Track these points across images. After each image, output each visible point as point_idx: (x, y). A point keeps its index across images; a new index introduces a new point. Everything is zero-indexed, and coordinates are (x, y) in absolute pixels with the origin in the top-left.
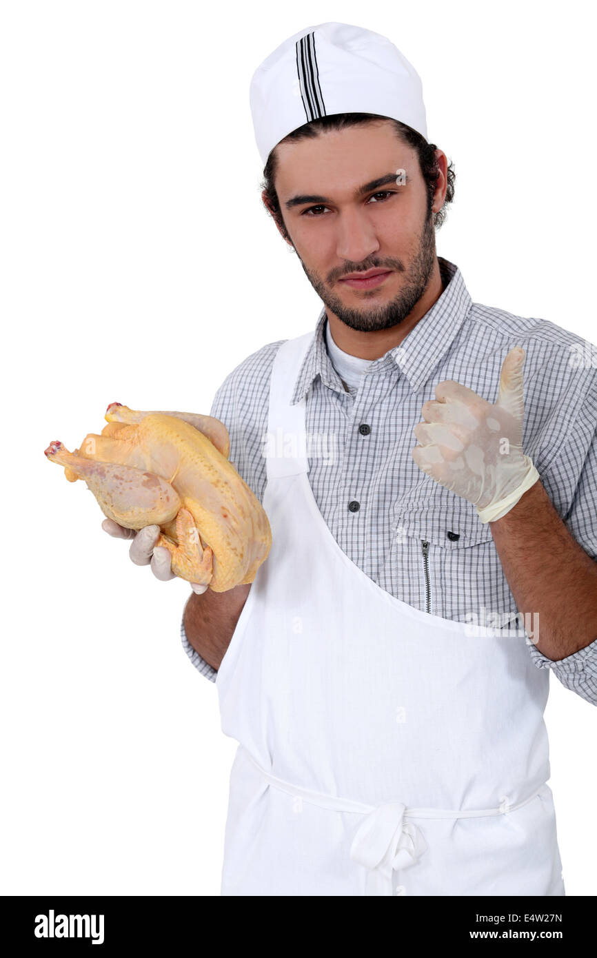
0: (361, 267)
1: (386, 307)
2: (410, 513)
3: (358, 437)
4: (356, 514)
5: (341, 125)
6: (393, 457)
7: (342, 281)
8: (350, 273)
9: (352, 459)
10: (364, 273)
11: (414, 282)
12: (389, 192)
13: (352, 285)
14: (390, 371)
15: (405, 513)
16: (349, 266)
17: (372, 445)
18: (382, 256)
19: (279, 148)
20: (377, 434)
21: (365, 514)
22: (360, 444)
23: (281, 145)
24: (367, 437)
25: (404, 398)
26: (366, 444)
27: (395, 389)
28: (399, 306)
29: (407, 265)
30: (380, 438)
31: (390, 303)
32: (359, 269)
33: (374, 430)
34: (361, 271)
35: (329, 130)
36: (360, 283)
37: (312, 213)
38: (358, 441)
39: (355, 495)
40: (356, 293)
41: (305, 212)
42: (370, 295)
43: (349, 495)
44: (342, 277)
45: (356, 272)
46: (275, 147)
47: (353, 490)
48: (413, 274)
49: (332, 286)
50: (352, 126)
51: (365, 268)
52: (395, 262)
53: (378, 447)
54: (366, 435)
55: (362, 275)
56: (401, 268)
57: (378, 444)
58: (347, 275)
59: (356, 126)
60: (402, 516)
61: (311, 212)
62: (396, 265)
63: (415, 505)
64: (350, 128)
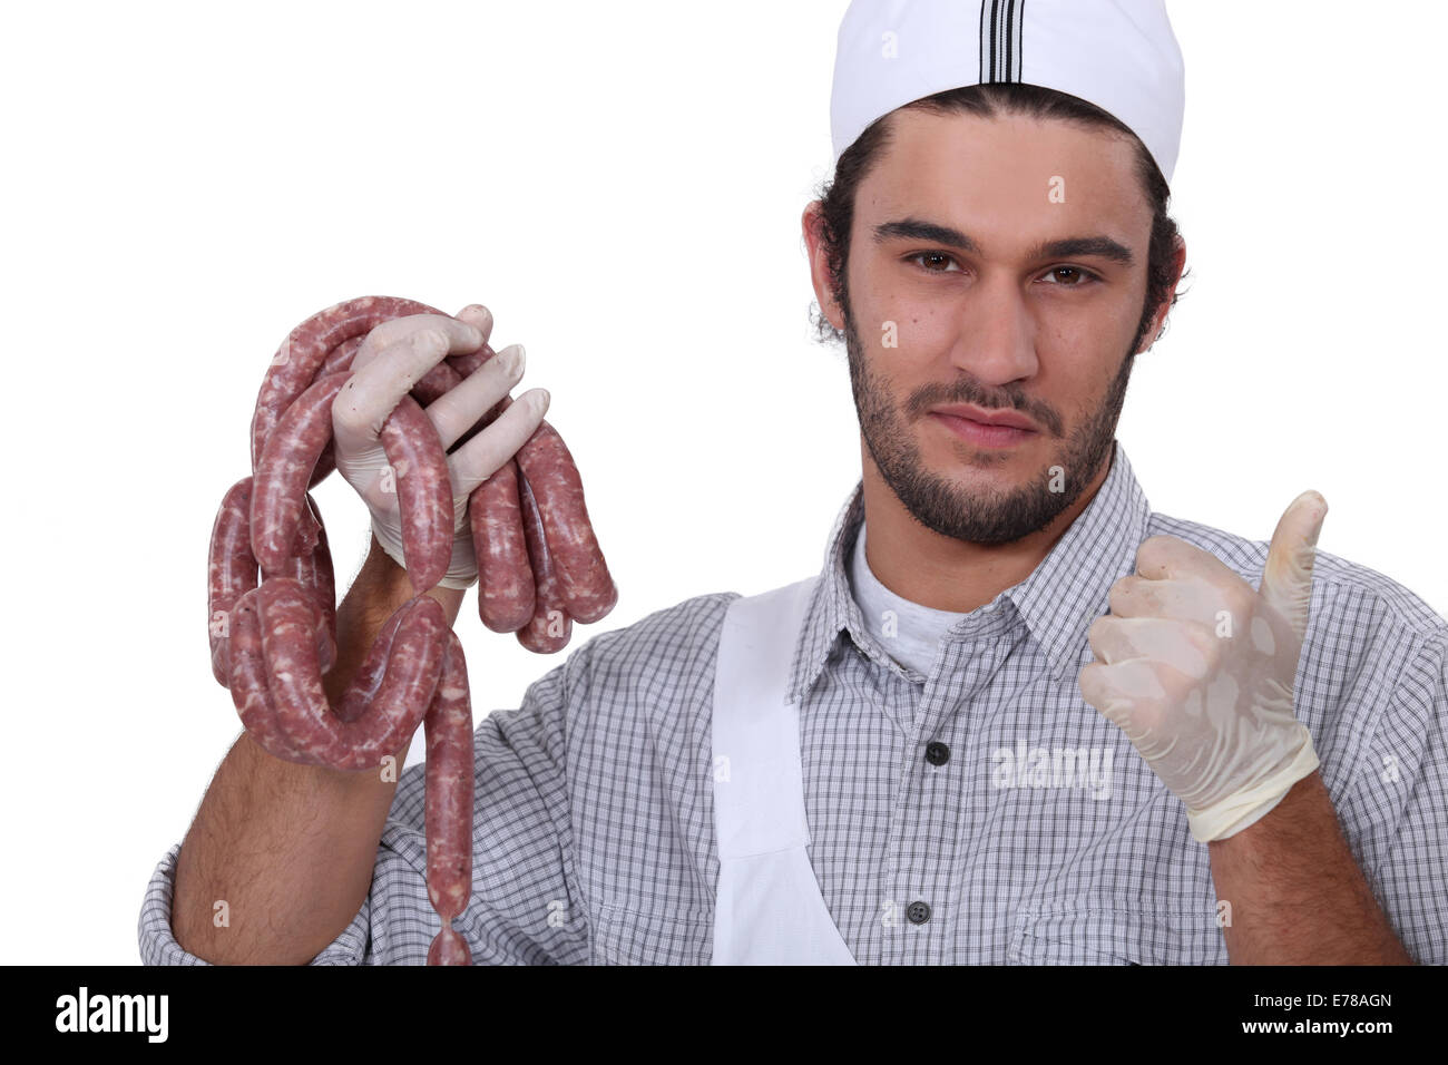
0: (989, 399)
1: (1007, 495)
2: (1048, 924)
3: (923, 769)
4: (923, 928)
5: (1044, 111)
6: (1000, 810)
7: (938, 415)
8: (961, 404)
9: (912, 813)
10: (989, 412)
11: (1070, 466)
12: (1086, 272)
13: (956, 429)
14: (995, 634)
15: (1035, 924)
16: (967, 388)
17: (954, 786)
18: (1032, 394)
19: (900, 116)
20: (963, 764)
21: (943, 928)
22: (928, 784)
23: (908, 112)
24: (943, 769)
25: (1019, 689)
26: (941, 783)
27: (1002, 672)
28: (1030, 504)
29: (1069, 427)
30: (969, 771)
31: (1017, 489)
32: (983, 401)
33: (955, 754)
34: (985, 405)
35: (1018, 110)
36: (971, 430)
37: (922, 263)
38: (923, 776)
39: (921, 889)
40: (958, 448)
41: (910, 258)
42: (983, 460)
43: (908, 888)
44: (943, 405)
45: (973, 405)
46: (893, 112)
47: (916, 880)
48: (1075, 450)
49: (913, 419)
50: (1065, 119)
51: (995, 405)
52: (1052, 413)
53: (965, 791)
54: (940, 765)
55: (982, 415)
56: (1057, 430)
57: (965, 783)
58: (954, 404)
59: (1073, 123)
60: (1029, 931)
61: (920, 261)
62: (1051, 420)
63: (1057, 908)
64: (1060, 121)
